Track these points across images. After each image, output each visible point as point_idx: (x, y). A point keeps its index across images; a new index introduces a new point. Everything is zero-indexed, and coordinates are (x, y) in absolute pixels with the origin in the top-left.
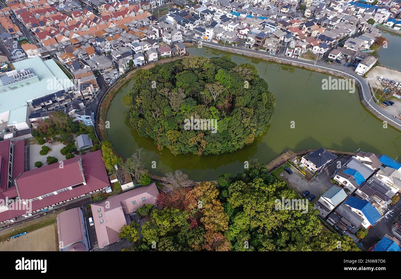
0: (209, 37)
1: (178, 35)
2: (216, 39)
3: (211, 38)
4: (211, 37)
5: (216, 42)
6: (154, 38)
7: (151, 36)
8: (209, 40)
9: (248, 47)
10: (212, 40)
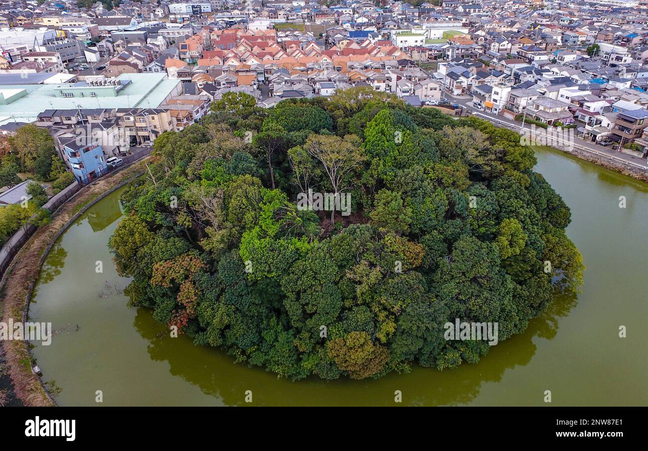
0: (498, 103)
1: (431, 89)
2: (513, 111)
3: (501, 107)
4: (501, 104)
5: (510, 117)
6: (382, 89)
7: (376, 84)
8: (496, 110)
9: (591, 138)
10: (503, 111)
